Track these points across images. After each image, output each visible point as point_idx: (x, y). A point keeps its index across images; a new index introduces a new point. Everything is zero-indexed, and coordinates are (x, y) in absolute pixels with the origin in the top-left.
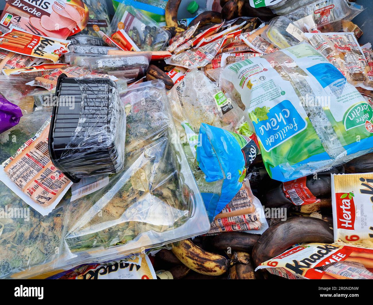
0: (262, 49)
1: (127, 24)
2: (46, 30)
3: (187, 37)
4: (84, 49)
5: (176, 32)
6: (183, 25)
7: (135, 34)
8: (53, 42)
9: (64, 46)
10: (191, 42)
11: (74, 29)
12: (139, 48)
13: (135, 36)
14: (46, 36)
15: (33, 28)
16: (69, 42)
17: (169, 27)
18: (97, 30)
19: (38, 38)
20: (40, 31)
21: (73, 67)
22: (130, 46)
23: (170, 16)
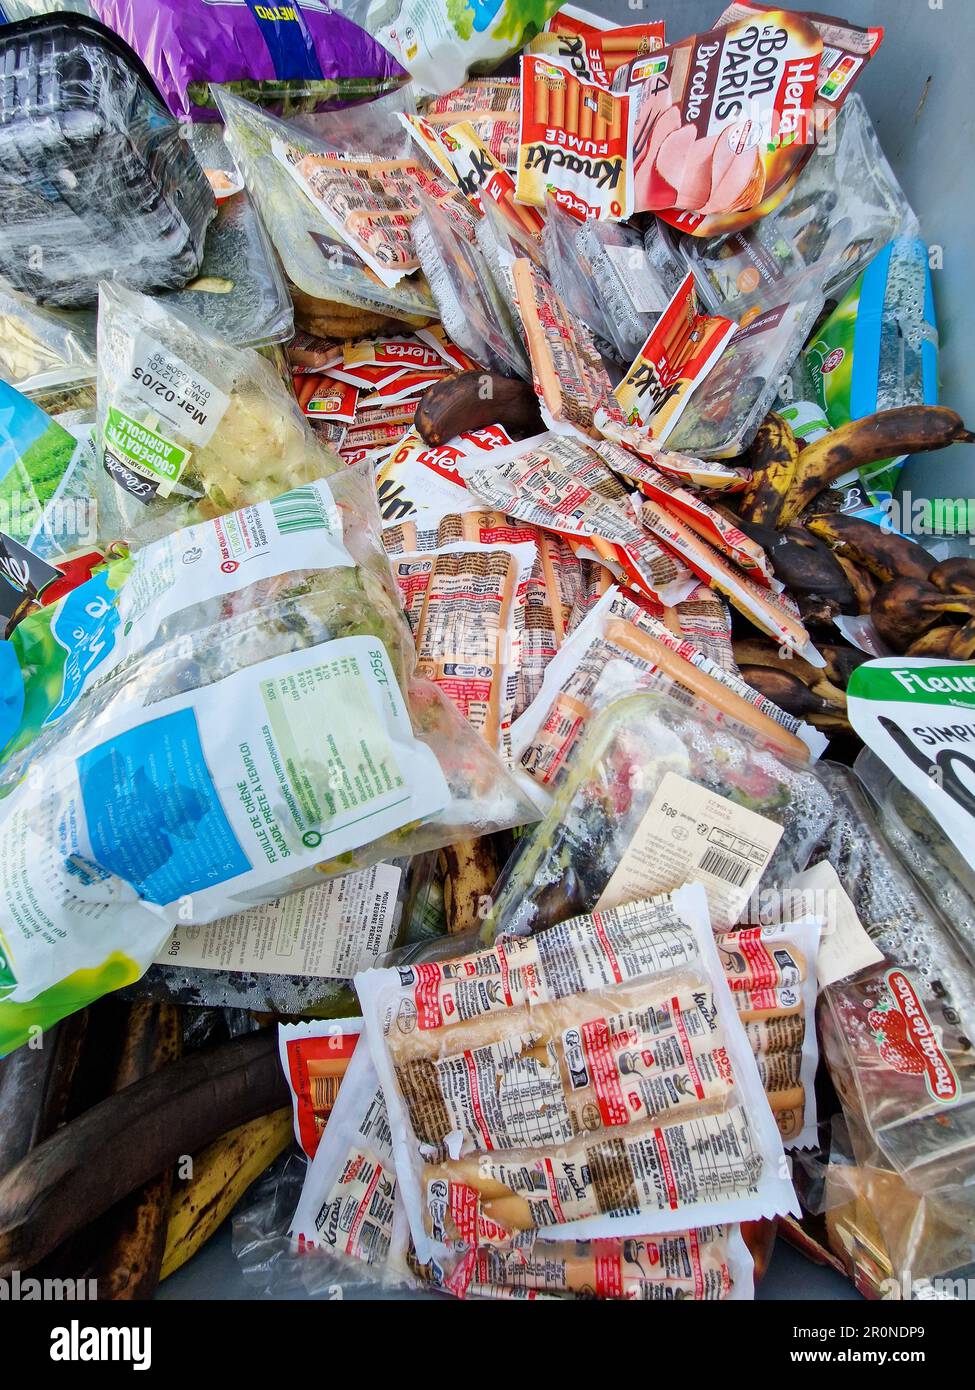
1: (754, 326)
2: (655, 159)
8: (613, 184)
15: (649, 130)
20: (648, 150)
22: (689, 372)
23: (844, 436)
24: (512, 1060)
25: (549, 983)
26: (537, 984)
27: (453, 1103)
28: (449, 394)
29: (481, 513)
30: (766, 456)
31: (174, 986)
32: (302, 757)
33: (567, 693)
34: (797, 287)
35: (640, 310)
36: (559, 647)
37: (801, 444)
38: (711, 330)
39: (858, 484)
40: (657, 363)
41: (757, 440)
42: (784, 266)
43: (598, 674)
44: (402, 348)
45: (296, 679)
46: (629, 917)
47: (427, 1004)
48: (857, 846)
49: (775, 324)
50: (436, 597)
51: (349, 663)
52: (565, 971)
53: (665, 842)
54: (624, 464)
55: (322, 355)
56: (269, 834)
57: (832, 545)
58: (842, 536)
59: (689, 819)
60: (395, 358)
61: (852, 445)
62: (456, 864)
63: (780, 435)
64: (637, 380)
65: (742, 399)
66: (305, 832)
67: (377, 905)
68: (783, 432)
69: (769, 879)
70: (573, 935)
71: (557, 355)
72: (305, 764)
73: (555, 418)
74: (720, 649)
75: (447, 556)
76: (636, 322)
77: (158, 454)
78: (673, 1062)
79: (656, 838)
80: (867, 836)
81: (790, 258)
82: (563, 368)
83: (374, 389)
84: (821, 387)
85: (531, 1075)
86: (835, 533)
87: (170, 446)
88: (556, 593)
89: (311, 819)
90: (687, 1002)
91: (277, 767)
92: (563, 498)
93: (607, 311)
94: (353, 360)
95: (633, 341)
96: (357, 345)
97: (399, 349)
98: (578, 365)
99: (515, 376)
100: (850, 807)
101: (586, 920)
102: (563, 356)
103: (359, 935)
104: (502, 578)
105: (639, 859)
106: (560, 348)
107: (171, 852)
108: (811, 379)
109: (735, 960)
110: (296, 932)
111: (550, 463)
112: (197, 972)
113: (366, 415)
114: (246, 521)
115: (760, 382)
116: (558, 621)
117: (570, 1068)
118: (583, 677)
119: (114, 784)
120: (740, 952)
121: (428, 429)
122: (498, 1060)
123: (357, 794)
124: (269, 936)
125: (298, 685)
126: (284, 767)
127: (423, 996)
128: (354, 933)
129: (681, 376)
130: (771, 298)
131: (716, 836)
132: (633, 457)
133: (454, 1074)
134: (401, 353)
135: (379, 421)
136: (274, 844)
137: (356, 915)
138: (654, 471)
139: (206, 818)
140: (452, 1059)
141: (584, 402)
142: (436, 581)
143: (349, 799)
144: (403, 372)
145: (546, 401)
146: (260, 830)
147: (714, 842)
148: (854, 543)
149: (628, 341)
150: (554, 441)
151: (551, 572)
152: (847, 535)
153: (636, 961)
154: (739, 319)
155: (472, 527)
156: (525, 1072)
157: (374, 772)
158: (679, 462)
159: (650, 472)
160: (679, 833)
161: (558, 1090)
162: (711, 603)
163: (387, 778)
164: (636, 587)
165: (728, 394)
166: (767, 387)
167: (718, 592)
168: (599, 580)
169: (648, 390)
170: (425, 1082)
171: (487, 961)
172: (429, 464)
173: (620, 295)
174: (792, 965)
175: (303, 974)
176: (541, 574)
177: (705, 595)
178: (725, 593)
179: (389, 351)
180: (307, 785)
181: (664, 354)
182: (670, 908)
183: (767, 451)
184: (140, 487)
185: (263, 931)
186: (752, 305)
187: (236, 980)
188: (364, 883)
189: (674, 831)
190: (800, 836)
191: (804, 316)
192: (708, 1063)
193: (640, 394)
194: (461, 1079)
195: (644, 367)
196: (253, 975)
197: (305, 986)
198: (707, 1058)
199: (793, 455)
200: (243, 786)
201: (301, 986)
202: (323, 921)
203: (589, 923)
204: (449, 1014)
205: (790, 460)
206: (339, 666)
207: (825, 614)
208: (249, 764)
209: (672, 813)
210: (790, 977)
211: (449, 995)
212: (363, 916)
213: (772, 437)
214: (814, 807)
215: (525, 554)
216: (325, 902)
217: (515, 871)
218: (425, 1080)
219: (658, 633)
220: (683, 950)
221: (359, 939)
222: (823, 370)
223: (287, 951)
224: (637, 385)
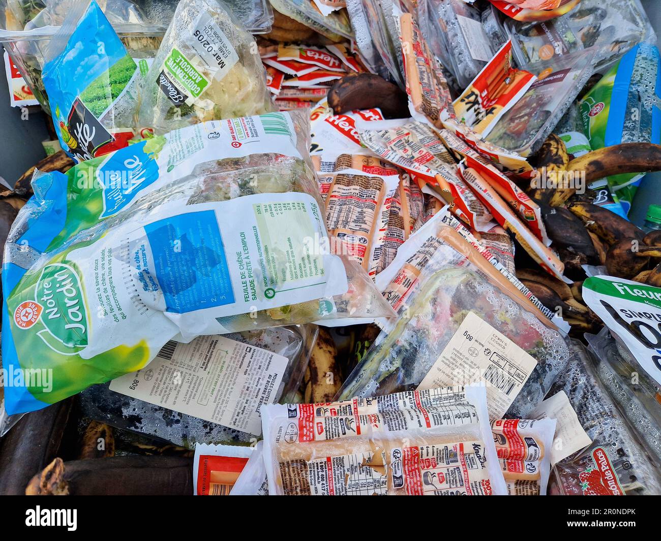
23: (599, 155)
24: (356, 467)
25: (385, 422)
26: (377, 422)
27: (316, 488)
28: (352, 83)
29: (364, 156)
30: (546, 160)
31: (126, 412)
32: (273, 246)
33: (411, 263)
34: (577, 60)
35: (474, 57)
36: (407, 238)
37: (571, 157)
38: (519, 77)
39: (606, 188)
40: (481, 92)
41: (542, 150)
42: (571, 47)
43: (431, 255)
44: (317, 54)
45: (273, 206)
46: (437, 397)
47: (306, 427)
48: (582, 381)
49: (561, 79)
50: (335, 196)
51: (301, 205)
52: (395, 417)
53: (464, 356)
54: (455, 144)
55: (264, 49)
56: (248, 284)
57: (585, 223)
58: (592, 218)
59: (480, 344)
60: (312, 59)
61: (604, 161)
62: (317, 375)
63: (557, 148)
64: (467, 100)
65: (535, 122)
66: (267, 288)
67: (268, 382)
68: (560, 147)
69: (525, 394)
70: (401, 402)
71: (422, 73)
72: (274, 250)
73: (416, 109)
74: (507, 261)
75: (343, 175)
76: (471, 65)
77: (192, 80)
78: (456, 483)
79: (458, 352)
80: (589, 376)
81: (574, 44)
82: (424, 81)
83: (296, 75)
84: (588, 125)
85: (368, 477)
86: (588, 215)
87: (201, 77)
88: (407, 211)
89: (272, 282)
90: (468, 448)
91: (259, 248)
92: (416, 157)
93: (453, 55)
94: (284, 55)
95: (467, 75)
96: (287, 47)
97: (315, 54)
98: (433, 82)
99: (392, 81)
100: (579, 360)
101: (410, 395)
102: (425, 75)
103: (253, 400)
104: (378, 192)
105: (446, 364)
106: (424, 69)
107: (195, 281)
108: (582, 119)
109: (501, 438)
110: (213, 390)
111: (410, 135)
112: (145, 404)
113: (286, 91)
114: (246, 123)
115: (548, 113)
116: (407, 225)
117: (393, 473)
118: (422, 256)
119: (169, 240)
120: (503, 434)
121: (336, 102)
122: (347, 466)
123: (299, 274)
124: (195, 390)
125: (273, 209)
126: (263, 249)
127: (304, 422)
128: (249, 398)
129: (496, 103)
130: (560, 64)
131: (495, 358)
132: (462, 142)
133: (318, 472)
134: (317, 57)
135: (294, 96)
136: (250, 291)
137: (253, 387)
138: (474, 152)
139: (218, 266)
140: (319, 461)
141: (435, 104)
142: (336, 187)
143: (294, 275)
144: (316, 68)
145: (412, 98)
146: (244, 280)
147: (493, 361)
148: (600, 223)
149: (464, 76)
150: (413, 123)
151: (405, 198)
152: (596, 217)
153: (440, 417)
154: (538, 75)
155: (358, 163)
156: (364, 474)
157: (310, 263)
158: (492, 148)
159: (472, 152)
160: (472, 352)
161: (384, 486)
162: (504, 236)
163: (316, 268)
164: (459, 212)
165: (526, 118)
166: (552, 116)
167: (508, 230)
168: (434, 207)
169: (473, 109)
170: (299, 475)
171: (345, 409)
172: (332, 123)
173: (463, 47)
174: (535, 446)
175: (211, 421)
176: (399, 198)
177: (500, 231)
178: (513, 231)
179: (309, 54)
180: (273, 261)
181: (487, 87)
182: (463, 396)
183: (548, 156)
184: (177, 97)
185: (192, 385)
186: (547, 67)
187: (169, 417)
188: (262, 365)
189: (470, 350)
190: (547, 369)
191: (578, 78)
192: (478, 487)
193: (468, 110)
194: (322, 475)
195: (473, 93)
196: (180, 414)
197: (211, 429)
198: (478, 484)
199: (565, 161)
200: (239, 254)
201: (208, 430)
202: (231, 386)
203: (411, 397)
204: (320, 434)
205: (563, 164)
206: (296, 205)
207: (576, 261)
208: (244, 243)
209: (470, 338)
210: (533, 452)
211: (321, 423)
212: (258, 388)
213: (552, 149)
214: (557, 351)
215: (392, 182)
216: (235, 374)
217: (364, 368)
218: (298, 474)
219: (469, 240)
220: (469, 416)
221: (252, 404)
222: (590, 115)
223: (204, 402)
224: (467, 103)
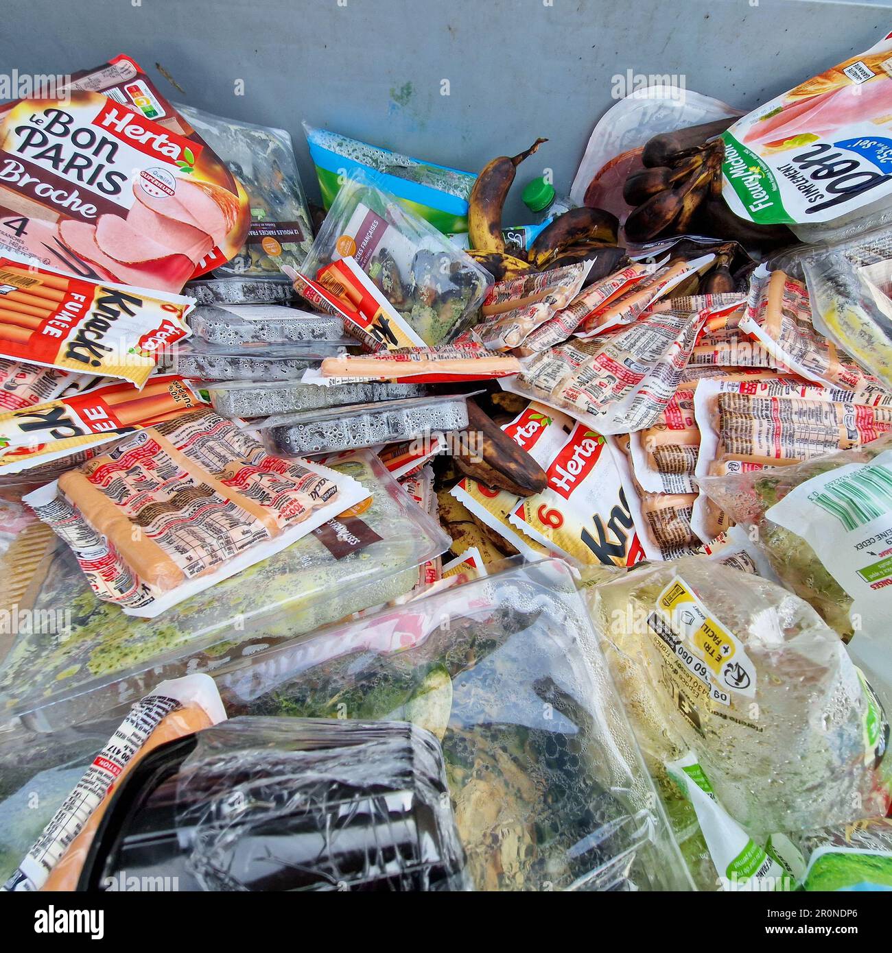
0: (813, 366)
1: (365, 244)
2: (116, 261)
3: (560, 303)
4: (236, 333)
5: (506, 270)
6: (516, 243)
7: (386, 273)
8: (138, 302)
9: (172, 317)
10: (570, 319)
11: (207, 258)
12: (399, 311)
13: (388, 276)
14: (115, 280)
15: (70, 255)
16: (192, 301)
17: (483, 254)
18: (273, 251)
19: (88, 289)
20: (97, 265)
21: (202, 420)
22: (372, 306)
23: (482, 222)
